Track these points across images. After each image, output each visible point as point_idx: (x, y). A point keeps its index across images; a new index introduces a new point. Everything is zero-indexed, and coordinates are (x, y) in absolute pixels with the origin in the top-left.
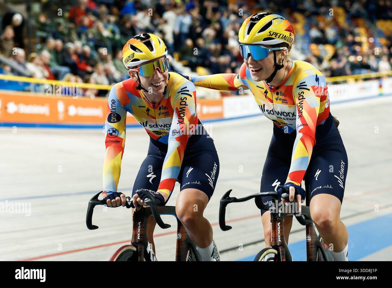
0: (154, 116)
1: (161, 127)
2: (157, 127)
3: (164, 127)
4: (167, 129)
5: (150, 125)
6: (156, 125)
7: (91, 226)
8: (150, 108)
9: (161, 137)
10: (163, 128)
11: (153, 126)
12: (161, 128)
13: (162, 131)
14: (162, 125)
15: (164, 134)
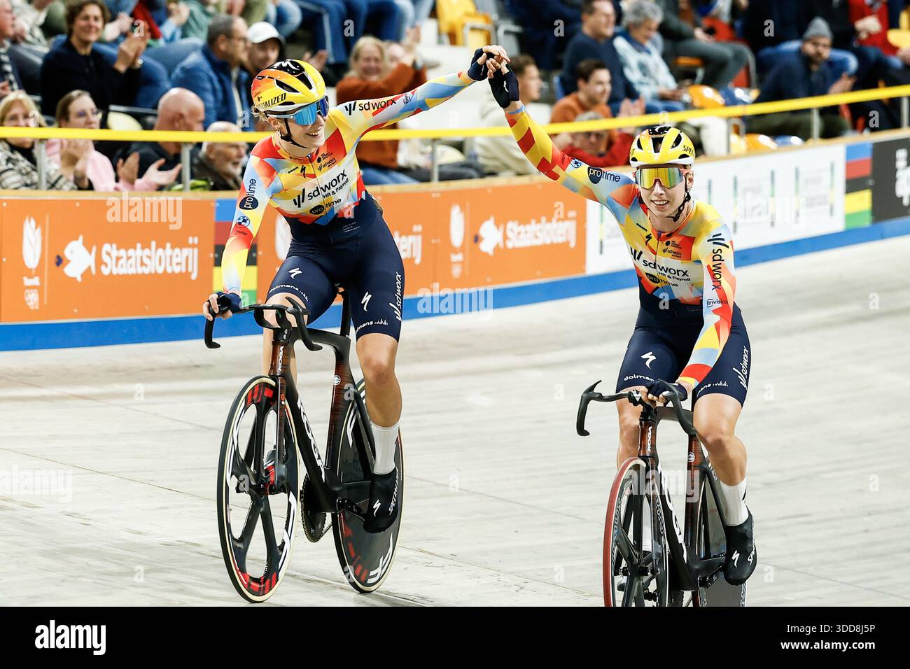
0: (655, 250)
1: (661, 270)
2: (655, 268)
3: (666, 272)
4: (668, 276)
5: (644, 261)
6: (655, 264)
7: (582, 431)
8: (652, 236)
9: (658, 288)
10: (663, 272)
11: (650, 264)
12: (661, 272)
13: (661, 277)
14: (663, 267)
15: (663, 284)
